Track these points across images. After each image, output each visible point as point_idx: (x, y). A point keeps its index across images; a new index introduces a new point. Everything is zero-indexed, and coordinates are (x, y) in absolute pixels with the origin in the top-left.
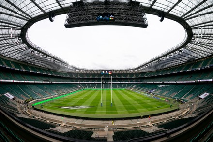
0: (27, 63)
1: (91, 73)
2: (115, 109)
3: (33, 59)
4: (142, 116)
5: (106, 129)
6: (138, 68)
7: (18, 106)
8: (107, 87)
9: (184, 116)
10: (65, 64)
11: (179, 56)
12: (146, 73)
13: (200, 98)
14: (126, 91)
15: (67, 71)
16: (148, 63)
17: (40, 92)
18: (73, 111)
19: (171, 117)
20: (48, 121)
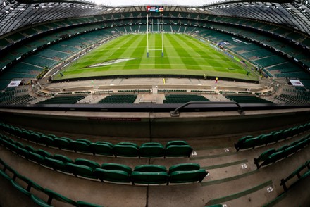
0: (31, 25)
1: (131, 11)
2: (167, 61)
3: (39, 16)
4: (205, 75)
5: (154, 91)
6: (205, 7)
7: (29, 91)
8: (155, 29)
9: (263, 96)
10: (90, 4)
11: (270, 10)
12: (216, 16)
13: (290, 83)
14: (184, 37)
15: (94, 14)
16: (221, 4)
17: (56, 56)
18: (107, 68)
19: (246, 90)
20: (73, 93)
